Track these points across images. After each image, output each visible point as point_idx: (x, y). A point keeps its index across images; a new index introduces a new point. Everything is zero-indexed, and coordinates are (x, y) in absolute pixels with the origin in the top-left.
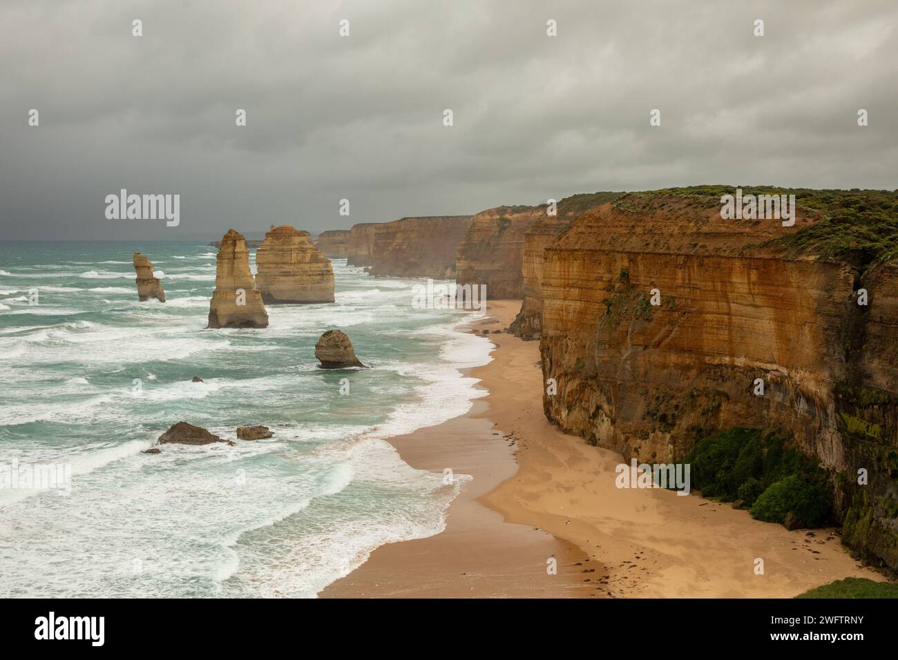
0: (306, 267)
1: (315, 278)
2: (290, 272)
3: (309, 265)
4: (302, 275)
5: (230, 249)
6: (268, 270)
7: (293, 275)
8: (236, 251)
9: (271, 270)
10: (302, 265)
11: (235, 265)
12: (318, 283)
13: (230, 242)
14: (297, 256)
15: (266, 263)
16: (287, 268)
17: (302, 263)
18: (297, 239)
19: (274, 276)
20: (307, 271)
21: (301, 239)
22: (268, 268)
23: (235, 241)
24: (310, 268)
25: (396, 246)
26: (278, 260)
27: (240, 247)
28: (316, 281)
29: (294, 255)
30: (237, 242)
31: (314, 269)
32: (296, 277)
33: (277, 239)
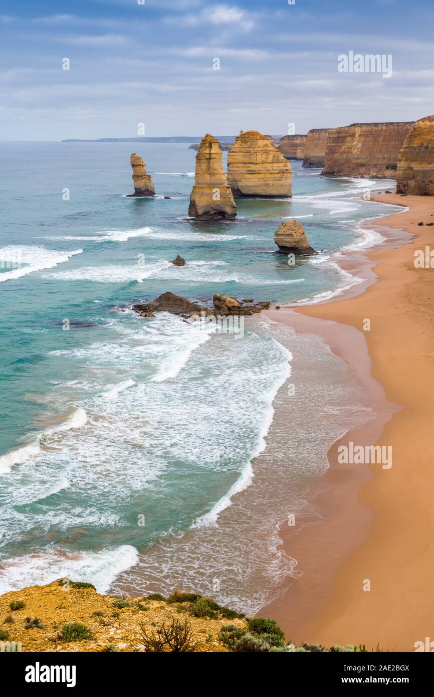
0: (269, 166)
1: (276, 175)
2: (255, 171)
3: (271, 164)
4: (266, 174)
5: (207, 151)
6: (237, 169)
7: (258, 173)
8: (211, 152)
9: (240, 169)
10: (266, 165)
11: (211, 165)
12: (279, 180)
13: (207, 145)
14: (261, 158)
15: (235, 163)
16: (253, 167)
17: (266, 163)
18: (261, 143)
19: (243, 173)
20: (269, 170)
21: (265, 142)
22: (237, 167)
23: (211, 144)
24: (272, 167)
25: (345, 148)
26: (246, 160)
27: (215, 149)
28: (277, 179)
29: (259, 156)
30: (213, 145)
31: (276, 168)
32: (260, 175)
33: (246, 142)
